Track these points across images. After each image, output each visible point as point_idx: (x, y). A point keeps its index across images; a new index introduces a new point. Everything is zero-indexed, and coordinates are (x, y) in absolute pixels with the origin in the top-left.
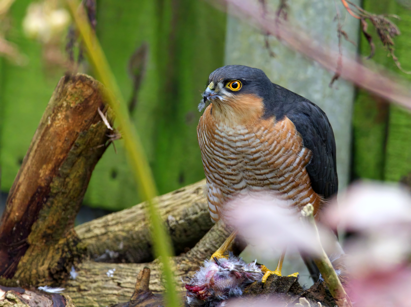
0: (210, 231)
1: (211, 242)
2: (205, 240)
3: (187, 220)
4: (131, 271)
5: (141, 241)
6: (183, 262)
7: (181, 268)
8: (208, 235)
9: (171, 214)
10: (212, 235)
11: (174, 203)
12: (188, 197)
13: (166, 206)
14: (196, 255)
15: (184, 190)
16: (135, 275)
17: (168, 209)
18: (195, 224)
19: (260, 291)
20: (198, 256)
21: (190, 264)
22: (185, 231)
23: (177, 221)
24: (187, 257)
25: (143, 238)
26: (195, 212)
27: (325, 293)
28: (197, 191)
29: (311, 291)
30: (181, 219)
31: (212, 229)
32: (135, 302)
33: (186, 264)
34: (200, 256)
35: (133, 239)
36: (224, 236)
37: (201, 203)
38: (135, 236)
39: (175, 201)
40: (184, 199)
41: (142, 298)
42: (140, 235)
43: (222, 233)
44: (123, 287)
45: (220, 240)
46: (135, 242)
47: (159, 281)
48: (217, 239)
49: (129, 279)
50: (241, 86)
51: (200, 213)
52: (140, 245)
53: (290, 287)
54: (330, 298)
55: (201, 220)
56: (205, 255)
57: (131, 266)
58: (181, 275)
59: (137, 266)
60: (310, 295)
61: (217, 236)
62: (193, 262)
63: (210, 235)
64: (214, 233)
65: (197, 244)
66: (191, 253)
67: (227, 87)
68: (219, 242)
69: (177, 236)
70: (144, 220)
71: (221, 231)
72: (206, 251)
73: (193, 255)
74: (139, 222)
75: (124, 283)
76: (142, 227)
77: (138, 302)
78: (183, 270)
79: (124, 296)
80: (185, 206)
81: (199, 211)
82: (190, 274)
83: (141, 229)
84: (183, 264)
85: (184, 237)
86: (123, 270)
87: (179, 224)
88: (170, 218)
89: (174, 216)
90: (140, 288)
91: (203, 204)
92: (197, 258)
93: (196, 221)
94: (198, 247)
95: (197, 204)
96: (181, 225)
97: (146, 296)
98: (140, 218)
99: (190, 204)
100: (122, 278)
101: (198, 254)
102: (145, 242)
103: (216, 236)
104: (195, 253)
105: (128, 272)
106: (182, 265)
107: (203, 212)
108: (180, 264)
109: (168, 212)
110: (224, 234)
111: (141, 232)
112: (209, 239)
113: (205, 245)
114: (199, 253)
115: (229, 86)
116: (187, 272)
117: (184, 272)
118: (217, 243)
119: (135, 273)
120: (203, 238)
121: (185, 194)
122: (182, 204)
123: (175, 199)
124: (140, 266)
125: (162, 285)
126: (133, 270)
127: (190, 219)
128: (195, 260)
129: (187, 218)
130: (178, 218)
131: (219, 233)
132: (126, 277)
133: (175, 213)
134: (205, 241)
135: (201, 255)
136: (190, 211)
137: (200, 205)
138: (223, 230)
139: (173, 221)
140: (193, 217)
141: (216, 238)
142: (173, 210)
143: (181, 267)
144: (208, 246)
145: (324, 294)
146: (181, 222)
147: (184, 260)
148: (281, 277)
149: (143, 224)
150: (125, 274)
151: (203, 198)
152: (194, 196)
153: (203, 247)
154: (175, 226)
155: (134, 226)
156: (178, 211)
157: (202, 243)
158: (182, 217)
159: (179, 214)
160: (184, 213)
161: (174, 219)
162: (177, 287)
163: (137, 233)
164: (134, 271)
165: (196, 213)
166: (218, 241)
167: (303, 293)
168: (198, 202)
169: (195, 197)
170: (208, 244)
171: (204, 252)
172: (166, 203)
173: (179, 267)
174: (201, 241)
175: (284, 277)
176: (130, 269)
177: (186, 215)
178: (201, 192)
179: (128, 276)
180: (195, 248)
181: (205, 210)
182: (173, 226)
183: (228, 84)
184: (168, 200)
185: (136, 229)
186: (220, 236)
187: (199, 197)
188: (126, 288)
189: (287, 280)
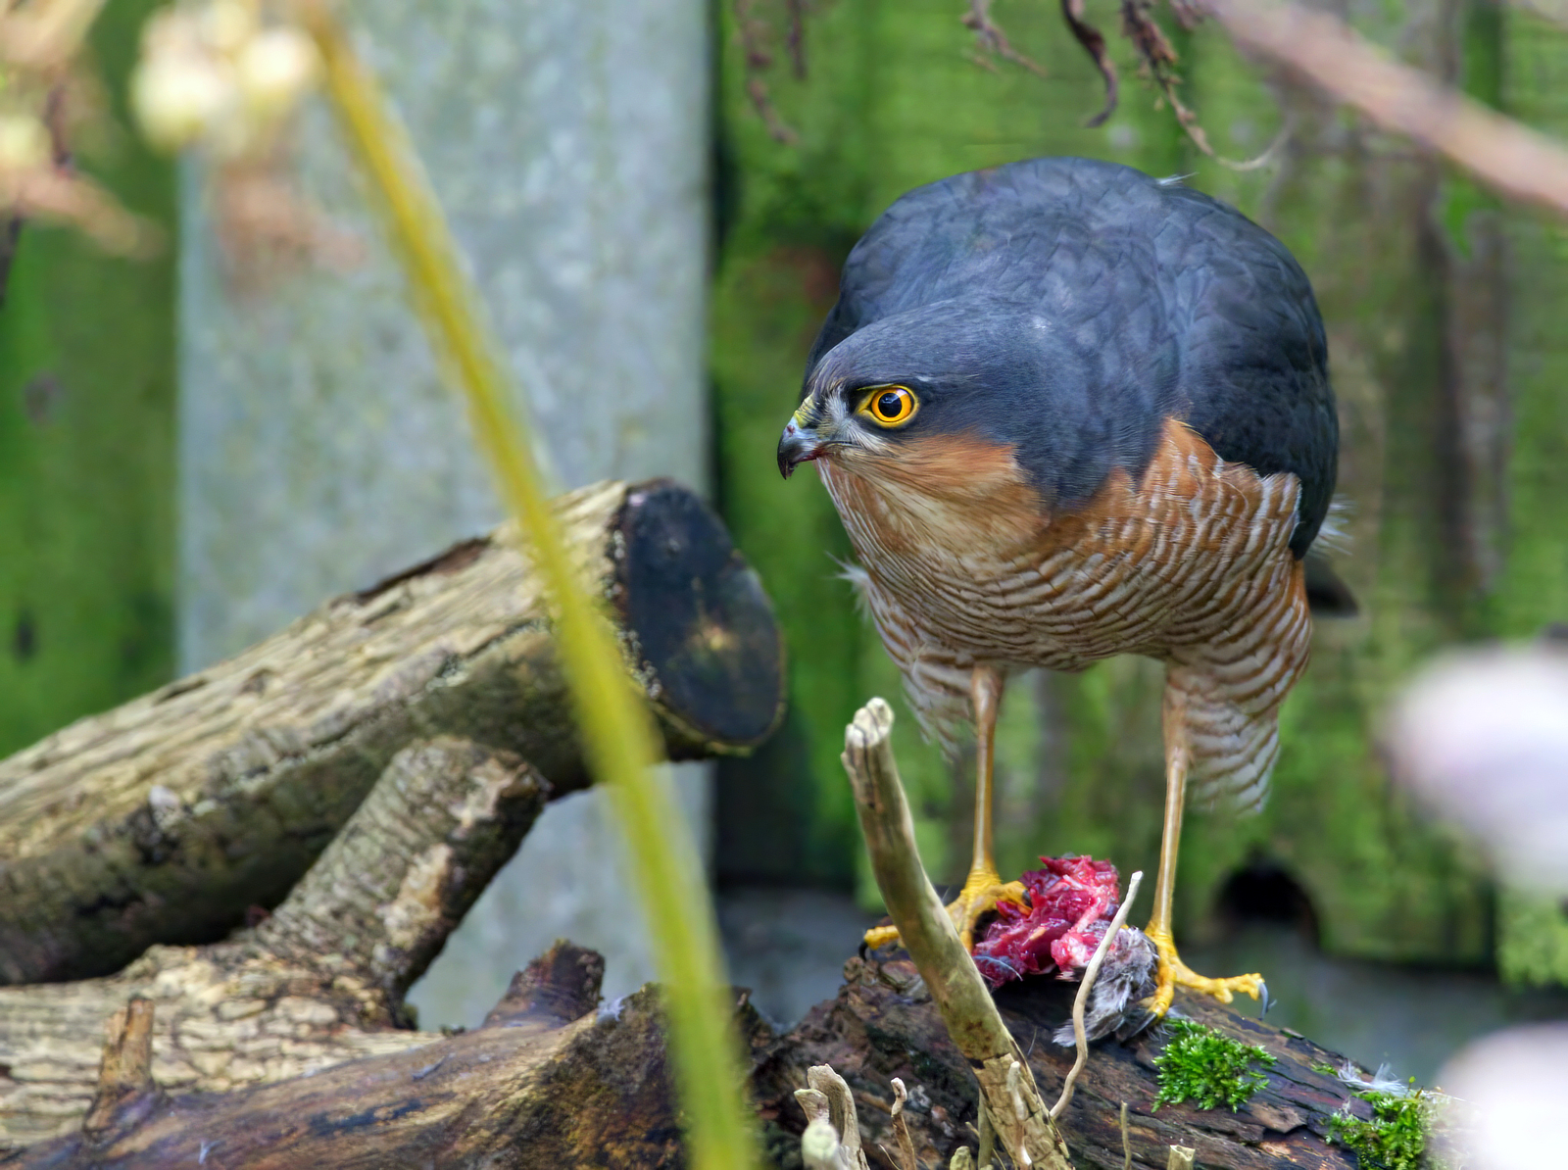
0: (344, 834)
1: (352, 876)
2: (325, 871)
3: (229, 799)
4: (45, 1014)
5: (46, 896)
6: (253, 963)
7: (246, 989)
8: (335, 850)
9: (160, 779)
10: (355, 850)
11: (168, 738)
12: (222, 709)
13: (137, 753)
14: (298, 934)
15: (200, 684)
16: (62, 1028)
17: (148, 760)
18: (261, 813)
19: (610, 1051)
20: (309, 935)
21: (281, 972)
22: (222, 842)
23: (187, 808)
24: (260, 941)
25: (52, 884)
26: (258, 764)
27: (866, 1041)
28: (257, 683)
29: (803, 1039)
30: (201, 797)
31: (352, 823)
32: (106, 1133)
33: (265, 972)
34: (317, 934)
35: (15, 890)
36: (404, 851)
37: (278, 727)
38: (20, 878)
39: (172, 729)
40: (204, 718)
41: (132, 1116)
42: (43, 872)
43: (395, 840)
44: (20, 1081)
45: (389, 868)
46: (23, 900)
47: (165, 1044)
48: (377, 865)
49: (42, 1048)
50: (916, 405)
51: (278, 768)
52: (44, 910)
54: (889, 1060)
55: (282, 795)
56: (334, 930)
57: (43, 997)
58: (249, 1015)
59: (63, 996)
60: (804, 1056)
61: (378, 851)
62: (290, 961)
63: (347, 851)
64: (362, 843)
65: (297, 891)
66: (279, 928)
67: (862, 409)
68: (386, 873)
69: (192, 863)
70: (53, 810)
71: (387, 831)
72: (337, 914)
73: (286, 934)
74: (32, 821)
75: (24, 1064)
76: (45, 841)
77: (116, 1131)
78: (255, 995)
79: (30, 1114)
80: (214, 745)
81: (271, 759)
82: (286, 1009)
83: (42, 850)
84: (253, 970)
85: (217, 866)
86: (13, 1014)
87: (196, 820)
88: (158, 795)
89: (173, 787)
90: (121, 1079)
91: (289, 733)
92: (303, 943)
93: (263, 799)
94: (300, 900)
95: (262, 735)
96: (207, 818)
97: (146, 1105)
98: (35, 805)
99: (234, 736)
100: (14, 1044)
101: (305, 927)
102: (63, 897)
103: (371, 852)
104: (294, 926)
105: (33, 1021)
106: (249, 977)
107: (288, 764)
108: (241, 973)
109: (146, 776)
110: (403, 842)
111: (44, 860)
112: (347, 867)
113: (328, 888)
114: (310, 924)
115: (870, 407)
116: (271, 1001)
117: (259, 1005)
118: (381, 879)
119: (62, 1021)
120: (320, 866)
121: (208, 699)
122: (201, 738)
123: (169, 723)
124: (76, 994)
125: (181, 1059)
126: (53, 1010)
127: (239, 796)
128: (299, 952)
129: (226, 791)
130: (189, 796)
131: (382, 839)
132: (29, 1041)
133: (178, 774)
134: (327, 877)
135: (319, 929)
136: (238, 763)
137: (278, 737)
138: (398, 826)
139: (170, 808)
140: (252, 786)
141: (372, 860)
142: (167, 763)
143: (245, 984)
144: (342, 893)
145: (863, 1048)
146: (204, 807)
147: (255, 956)
149: (48, 827)
150: (25, 1027)
151: (283, 708)
152: (248, 701)
153: (324, 900)
154: (179, 825)
155: (16, 838)
156: (188, 765)
157: (318, 885)
158: (208, 789)
159: (192, 779)
160: (214, 772)
161: (173, 799)
162: (238, 1063)
163: (30, 865)
164: (57, 1016)
165: (264, 770)
166: (382, 869)
168: (265, 725)
169: (249, 708)
170: (342, 884)
171: (331, 920)
172: (137, 739)
173: (238, 986)
174: (311, 879)
176: (37, 1007)
177: (224, 779)
178: (276, 685)
179: (33, 1035)
180: (288, 910)
181: (296, 755)
182: (173, 827)
183: (865, 402)
184: (142, 725)
185: (25, 849)
186: (388, 852)
187: (268, 707)
188: (35, 1081)
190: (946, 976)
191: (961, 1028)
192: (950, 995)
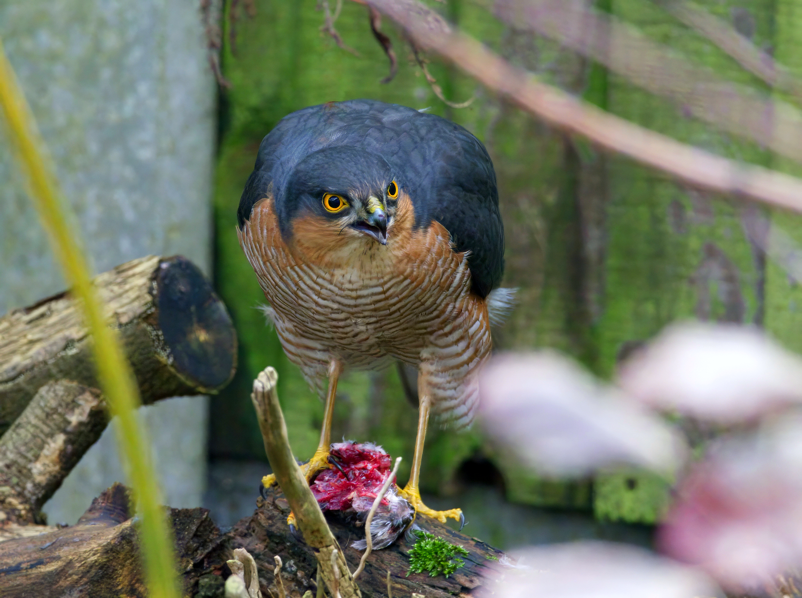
1: (16, 448)
10: (18, 434)
27: (266, 537)
29: (235, 535)
31: (17, 422)
36: (42, 436)
43: (38, 431)
45: (35, 444)
48: (29, 442)
53: (195, 530)
54: (276, 547)
56: (7, 474)
60: (234, 543)
61: (29, 436)
63: (14, 436)
64: (22, 431)
68: (33, 447)
71: (35, 426)
72: (8, 466)
103: (26, 436)
110: (42, 431)
112: (14, 443)
118: (30, 450)
131: (32, 430)
138: (40, 424)
141: (27, 440)
144: (11, 456)
145: (264, 540)
148: (177, 511)
166: (31, 445)
167: (221, 540)
170: (12, 452)
171: (5, 469)
175: (183, 509)
186: (34, 436)
189: (190, 516)
190: (302, 506)
191: (309, 532)
192: (304, 516)
